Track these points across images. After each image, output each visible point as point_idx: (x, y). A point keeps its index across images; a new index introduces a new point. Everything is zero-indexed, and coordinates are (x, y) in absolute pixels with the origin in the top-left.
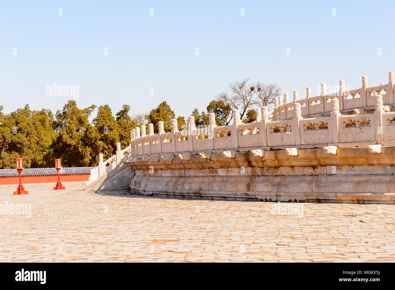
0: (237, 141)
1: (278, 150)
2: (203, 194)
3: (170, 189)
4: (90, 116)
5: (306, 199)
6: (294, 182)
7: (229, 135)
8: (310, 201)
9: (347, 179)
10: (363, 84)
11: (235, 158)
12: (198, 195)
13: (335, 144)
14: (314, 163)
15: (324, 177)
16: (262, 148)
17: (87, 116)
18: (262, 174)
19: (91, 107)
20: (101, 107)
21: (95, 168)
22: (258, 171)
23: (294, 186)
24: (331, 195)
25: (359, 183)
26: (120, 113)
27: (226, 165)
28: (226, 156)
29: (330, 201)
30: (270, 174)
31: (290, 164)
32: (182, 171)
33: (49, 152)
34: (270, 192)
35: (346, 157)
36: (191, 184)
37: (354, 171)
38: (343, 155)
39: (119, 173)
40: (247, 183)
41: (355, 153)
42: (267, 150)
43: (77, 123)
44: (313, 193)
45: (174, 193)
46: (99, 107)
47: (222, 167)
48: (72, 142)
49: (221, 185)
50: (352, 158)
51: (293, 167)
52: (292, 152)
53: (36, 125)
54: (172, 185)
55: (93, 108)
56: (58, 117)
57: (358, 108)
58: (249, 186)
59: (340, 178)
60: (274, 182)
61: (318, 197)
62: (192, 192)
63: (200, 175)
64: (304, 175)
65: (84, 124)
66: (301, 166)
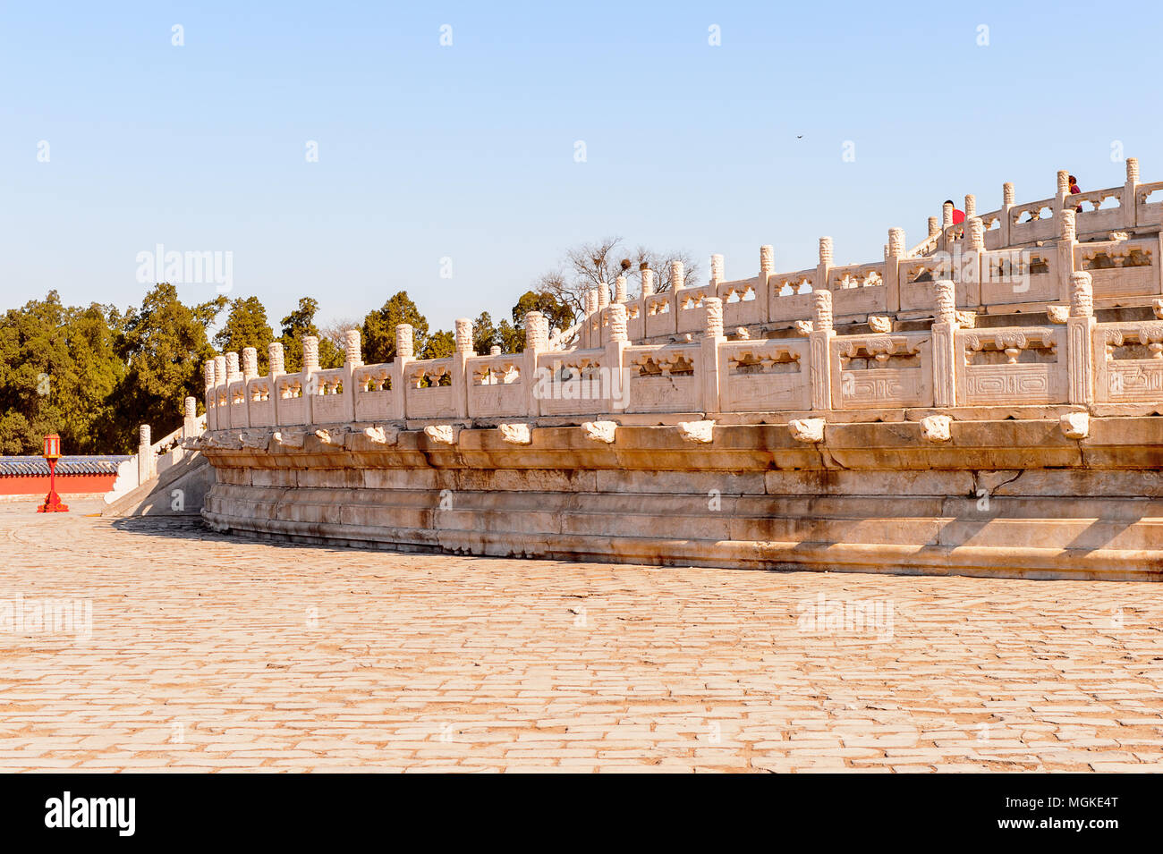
0: (403, 403)
1: (489, 427)
2: (328, 533)
3: (263, 518)
4: (212, 324)
5: (547, 552)
6: (524, 508)
7: (387, 387)
8: (556, 556)
9: (640, 504)
10: (763, 265)
11: (395, 445)
12: (318, 535)
13: (614, 417)
14: (569, 462)
15: (590, 498)
16: (456, 422)
17: (206, 323)
18: (457, 485)
19: (217, 302)
20: (238, 302)
21: (129, 460)
22: (448, 477)
23: (523, 518)
24: (601, 542)
25: (664, 514)
26: (292, 317)
27: (379, 460)
28: (372, 440)
29: (599, 557)
30: (474, 488)
31: (515, 464)
32: (292, 475)
33: (105, 414)
34: (469, 532)
35: (637, 449)
36: (305, 506)
37: (657, 484)
38: (628, 445)
39: (190, 474)
40: (420, 508)
41: (655, 440)
42: (465, 428)
43: (176, 340)
44: (562, 538)
45: (269, 528)
46: (234, 302)
47: (371, 467)
48: (162, 390)
49: (366, 512)
50: (651, 452)
51: (523, 471)
52: (515, 434)
53: (73, 342)
54: (268, 508)
55: (222, 305)
56: (131, 326)
57: (750, 325)
58: (426, 516)
59: (624, 502)
60: (481, 507)
61: (573, 546)
62: (305, 526)
63: (328, 485)
64: (547, 492)
65: (194, 345)
66: (541, 470)
